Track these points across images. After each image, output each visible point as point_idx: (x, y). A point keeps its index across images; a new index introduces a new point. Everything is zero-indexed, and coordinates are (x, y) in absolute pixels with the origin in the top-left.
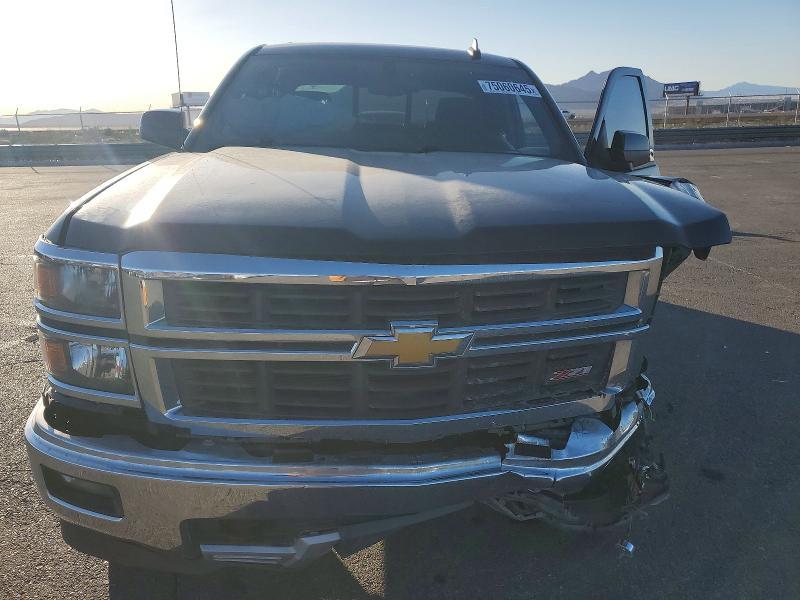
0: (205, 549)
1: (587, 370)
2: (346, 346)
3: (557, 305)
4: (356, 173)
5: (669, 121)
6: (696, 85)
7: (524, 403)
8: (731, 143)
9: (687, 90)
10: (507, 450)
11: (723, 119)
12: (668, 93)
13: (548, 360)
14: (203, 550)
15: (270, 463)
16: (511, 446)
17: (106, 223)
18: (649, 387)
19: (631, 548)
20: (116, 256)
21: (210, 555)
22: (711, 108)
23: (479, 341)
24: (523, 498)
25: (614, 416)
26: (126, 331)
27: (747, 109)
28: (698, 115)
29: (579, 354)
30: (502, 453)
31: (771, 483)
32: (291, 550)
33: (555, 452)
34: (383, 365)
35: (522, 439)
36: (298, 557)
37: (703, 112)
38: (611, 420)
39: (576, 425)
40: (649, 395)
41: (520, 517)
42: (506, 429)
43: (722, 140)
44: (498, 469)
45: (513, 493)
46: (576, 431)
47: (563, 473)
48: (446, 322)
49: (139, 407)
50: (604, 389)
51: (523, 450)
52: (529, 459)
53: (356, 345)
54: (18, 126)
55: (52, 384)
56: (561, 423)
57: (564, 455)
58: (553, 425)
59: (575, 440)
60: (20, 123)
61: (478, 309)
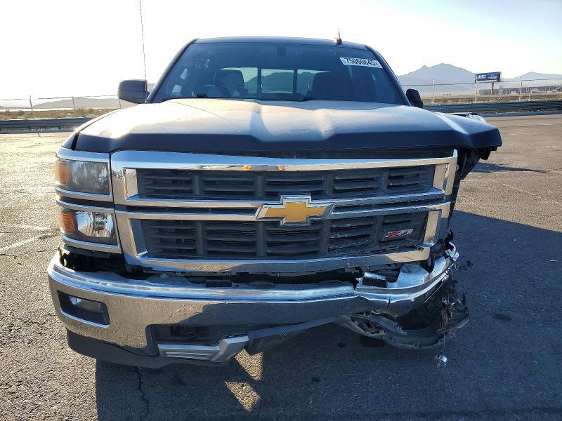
0: (161, 347)
1: (410, 231)
2: (251, 211)
3: (389, 187)
4: (259, 112)
5: (479, 99)
6: (498, 75)
7: (368, 252)
8: (523, 113)
9: (492, 78)
10: (358, 282)
11: (517, 98)
12: (479, 80)
13: (384, 224)
14: (160, 348)
15: (204, 287)
16: (360, 279)
17: (101, 136)
18: (455, 249)
19: (445, 360)
20: (108, 154)
21: (165, 352)
22: (509, 90)
23: (338, 208)
24: (369, 317)
25: (430, 265)
26: (113, 202)
27: (535, 90)
28: (501, 95)
29: (404, 220)
30: (355, 284)
31: (543, 323)
32: (217, 348)
33: (389, 284)
34: (276, 224)
35: (367, 275)
36: (221, 353)
37: (504, 93)
38: (427, 266)
39: (404, 268)
40: (455, 254)
41: (368, 334)
42: (357, 268)
43: (517, 110)
44: (352, 295)
45: (362, 313)
46: (404, 272)
47: (395, 298)
48: (316, 195)
49: (120, 253)
50: (422, 244)
51: (368, 282)
52: (372, 288)
53: (258, 210)
54: (31, 108)
55: (64, 240)
56: (393, 267)
57: (395, 286)
58: (388, 268)
59: (402, 277)
60: (33, 105)
61: (337, 188)
